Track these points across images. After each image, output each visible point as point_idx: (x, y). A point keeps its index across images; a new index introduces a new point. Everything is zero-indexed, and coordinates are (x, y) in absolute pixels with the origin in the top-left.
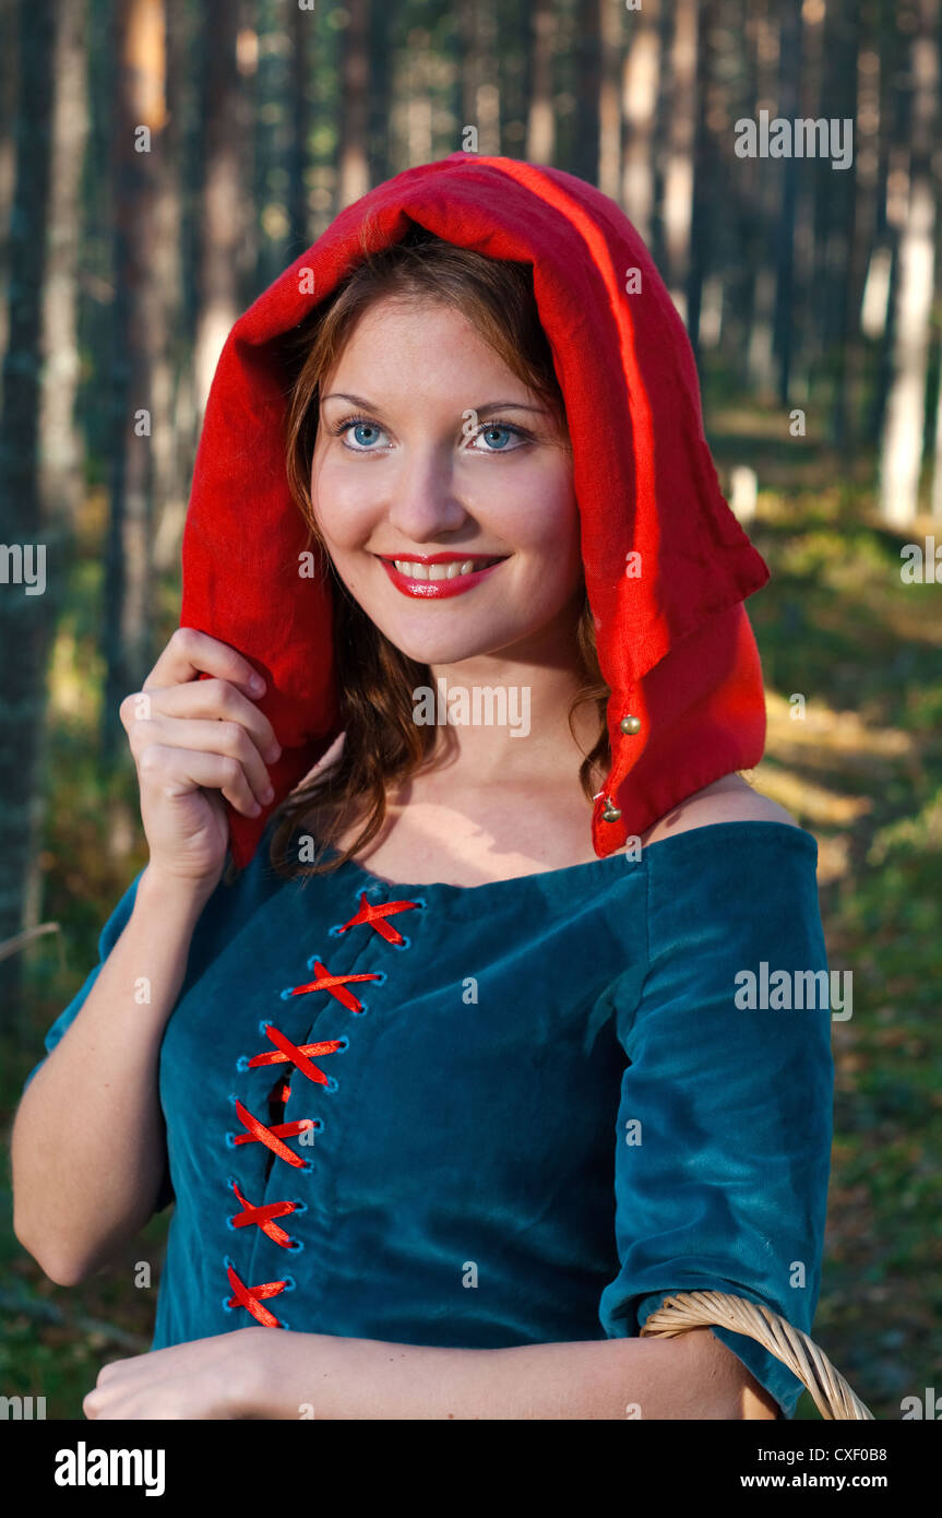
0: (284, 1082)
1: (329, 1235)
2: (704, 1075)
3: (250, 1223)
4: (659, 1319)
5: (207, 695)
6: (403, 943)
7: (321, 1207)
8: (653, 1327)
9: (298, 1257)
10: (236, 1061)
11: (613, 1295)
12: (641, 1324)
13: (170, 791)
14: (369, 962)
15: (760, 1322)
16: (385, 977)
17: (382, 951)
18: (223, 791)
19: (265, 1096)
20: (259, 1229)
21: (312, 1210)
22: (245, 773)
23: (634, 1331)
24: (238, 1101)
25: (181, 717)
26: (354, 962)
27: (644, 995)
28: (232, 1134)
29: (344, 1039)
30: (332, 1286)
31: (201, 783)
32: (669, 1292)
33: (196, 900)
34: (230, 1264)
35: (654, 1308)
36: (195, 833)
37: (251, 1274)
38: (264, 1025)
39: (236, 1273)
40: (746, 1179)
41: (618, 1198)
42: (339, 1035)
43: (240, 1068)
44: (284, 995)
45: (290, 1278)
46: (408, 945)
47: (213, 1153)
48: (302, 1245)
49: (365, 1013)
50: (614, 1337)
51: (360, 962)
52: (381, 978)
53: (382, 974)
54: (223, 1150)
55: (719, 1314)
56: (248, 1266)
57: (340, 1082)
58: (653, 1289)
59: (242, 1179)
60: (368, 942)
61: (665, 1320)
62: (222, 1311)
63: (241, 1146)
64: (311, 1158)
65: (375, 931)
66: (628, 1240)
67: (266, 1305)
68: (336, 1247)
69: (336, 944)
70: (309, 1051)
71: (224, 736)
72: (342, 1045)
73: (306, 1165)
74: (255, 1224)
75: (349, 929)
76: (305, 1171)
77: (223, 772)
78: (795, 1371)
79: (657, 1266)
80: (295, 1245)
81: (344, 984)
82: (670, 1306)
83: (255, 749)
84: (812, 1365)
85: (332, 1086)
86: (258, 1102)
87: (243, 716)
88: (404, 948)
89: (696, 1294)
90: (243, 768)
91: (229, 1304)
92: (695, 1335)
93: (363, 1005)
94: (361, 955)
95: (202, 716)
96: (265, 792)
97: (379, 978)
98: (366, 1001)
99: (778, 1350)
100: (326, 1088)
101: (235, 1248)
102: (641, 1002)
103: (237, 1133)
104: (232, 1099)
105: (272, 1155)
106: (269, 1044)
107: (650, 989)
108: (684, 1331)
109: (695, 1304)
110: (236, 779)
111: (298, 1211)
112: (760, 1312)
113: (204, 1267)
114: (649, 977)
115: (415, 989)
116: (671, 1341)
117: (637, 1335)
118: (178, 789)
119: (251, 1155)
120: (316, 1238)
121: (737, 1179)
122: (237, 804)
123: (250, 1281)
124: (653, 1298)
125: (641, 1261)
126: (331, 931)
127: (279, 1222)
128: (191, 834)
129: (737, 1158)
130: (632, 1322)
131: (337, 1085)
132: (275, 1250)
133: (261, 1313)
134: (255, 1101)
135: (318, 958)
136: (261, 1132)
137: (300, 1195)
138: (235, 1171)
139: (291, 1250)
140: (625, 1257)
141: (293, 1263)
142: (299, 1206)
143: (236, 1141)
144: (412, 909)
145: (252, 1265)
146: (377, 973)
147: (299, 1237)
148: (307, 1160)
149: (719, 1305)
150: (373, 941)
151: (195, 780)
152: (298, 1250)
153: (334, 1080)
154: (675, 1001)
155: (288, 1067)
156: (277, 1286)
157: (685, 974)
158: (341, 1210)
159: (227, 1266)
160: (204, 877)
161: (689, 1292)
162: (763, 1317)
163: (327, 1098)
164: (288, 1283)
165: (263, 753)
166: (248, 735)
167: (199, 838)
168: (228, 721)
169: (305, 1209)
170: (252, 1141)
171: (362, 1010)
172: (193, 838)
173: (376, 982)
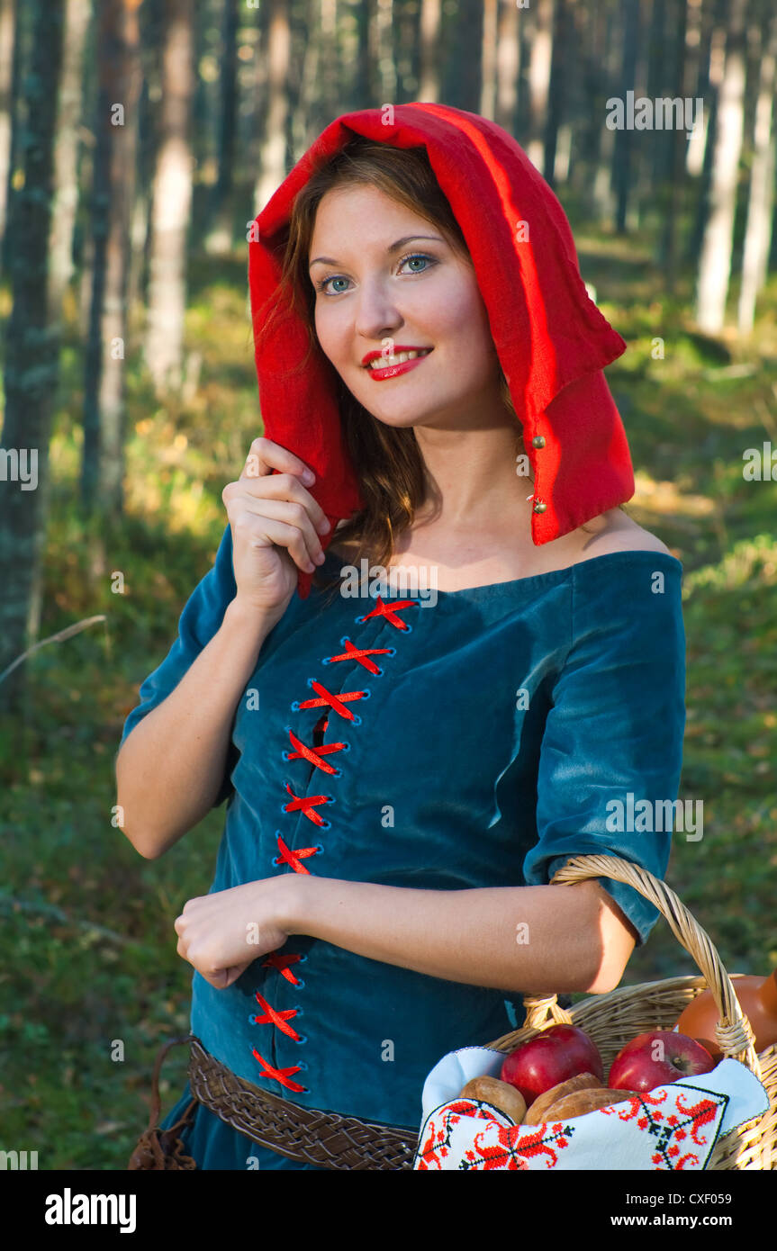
0: (324, 719)
1: (350, 819)
2: (602, 716)
3: (296, 810)
4: (564, 873)
5: (279, 484)
6: (407, 629)
7: (346, 801)
8: (559, 878)
9: (327, 833)
10: (291, 704)
11: (534, 856)
12: (550, 875)
13: (254, 543)
14: (384, 641)
15: (635, 874)
16: (395, 652)
17: (393, 634)
18: (289, 550)
19: (312, 728)
20: (301, 814)
21: (339, 803)
22: (305, 540)
23: (546, 881)
24: (291, 730)
25: (263, 498)
26: (373, 642)
27: (567, 663)
28: (286, 752)
29: (367, 691)
30: (349, 852)
31: (276, 541)
32: (571, 855)
33: (265, 623)
34: (279, 835)
35: (561, 866)
36: (270, 573)
37: (294, 841)
38: (311, 681)
39: (284, 840)
40: (627, 785)
41: (539, 793)
42: (363, 689)
43: (294, 709)
44: (324, 662)
45: (321, 846)
46: (411, 630)
47: (273, 764)
48: (330, 824)
49: (381, 676)
50: (531, 885)
51: (378, 641)
52: (392, 652)
53: (393, 649)
54: (281, 763)
55: (606, 868)
56: (292, 836)
57: (363, 719)
58: (561, 853)
59: (293, 781)
60: (383, 627)
61: (568, 874)
62: (271, 866)
63: (293, 761)
64: (341, 767)
65: (387, 621)
66: (545, 822)
67: (302, 862)
68: (354, 827)
69: (361, 628)
70: (341, 698)
71: (290, 512)
72: (366, 695)
73: (337, 773)
74: (299, 810)
75: (369, 619)
76: (336, 776)
77: (288, 536)
78: (657, 905)
79: (563, 839)
80: (326, 825)
81: (367, 656)
82: (572, 864)
83: (310, 523)
84: (668, 901)
85: (358, 721)
86: (306, 732)
87: (304, 499)
88: (407, 633)
89: (590, 857)
90: (303, 535)
91: (276, 862)
92: (589, 884)
93: (381, 670)
94: (379, 636)
95: (276, 498)
96: (318, 555)
97: (391, 652)
98: (382, 667)
99: (645, 890)
100: (353, 723)
101: (286, 825)
102: (565, 668)
103: (291, 752)
104: (287, 729)
105: (314, 766)
106: (314, 694)
107: (572, 660)
108: (579, 882)
109: (590, 863)
110: (298, 542)
111: (329, 802)
112: (634, 868)
113: (261, 838)
114: (572, 652)
115: (417, 661)
116: (570, 888)
117: (548, 884)
118: (260, 543)
119: (299, 766)
120: (341, 821)
121: (621, 784)
122: (297, 560)
123: (293, 847)
124: (561, 859)
125: (554, 835)
126: (357, 620)
127: (316, 808)
128: (266, 575)
129: (621, 771)
130: (545, 875)
131: (360, 721)
132: (312, 827)
133: (299, 866)
134: (304, 732)
135: (347, 638)
136: (305, 752)
137: (332, 793)
138: (289, 777)
139: (323, 828)
140: (542, 832)
141: (324, 836)
142: (330, 799)
143: (290, 757)
144: (412, 606)
145: (295, 836)
146: (389, 649)
147: (328, 819)
148: (337, 769)
149: (606, 863)
150: (386, 627)
151: (272, 539)
152: (327, 828)
153: (359, 718)
154: (587, 666)
155: (328, 708)
156: (310, 851)
157: (595, 650)
158: (358, 804)
159: (277, 837)
160: (271, 608)
161: (585, 855)
162: (636, 871)
163: (354, 729)
164: (319, 849)
165: (316, 526)
166: (306, 512)
167: (272, 578)
168: (293, 502)
169: (334, 801)
170: (300, 757)
171: (380, 673)
172: (268, 577)
173: (389, 655)
